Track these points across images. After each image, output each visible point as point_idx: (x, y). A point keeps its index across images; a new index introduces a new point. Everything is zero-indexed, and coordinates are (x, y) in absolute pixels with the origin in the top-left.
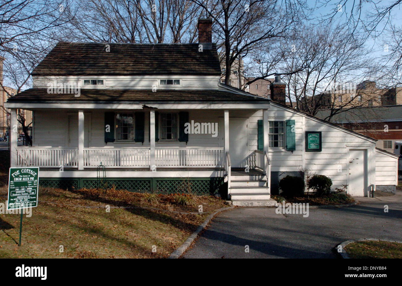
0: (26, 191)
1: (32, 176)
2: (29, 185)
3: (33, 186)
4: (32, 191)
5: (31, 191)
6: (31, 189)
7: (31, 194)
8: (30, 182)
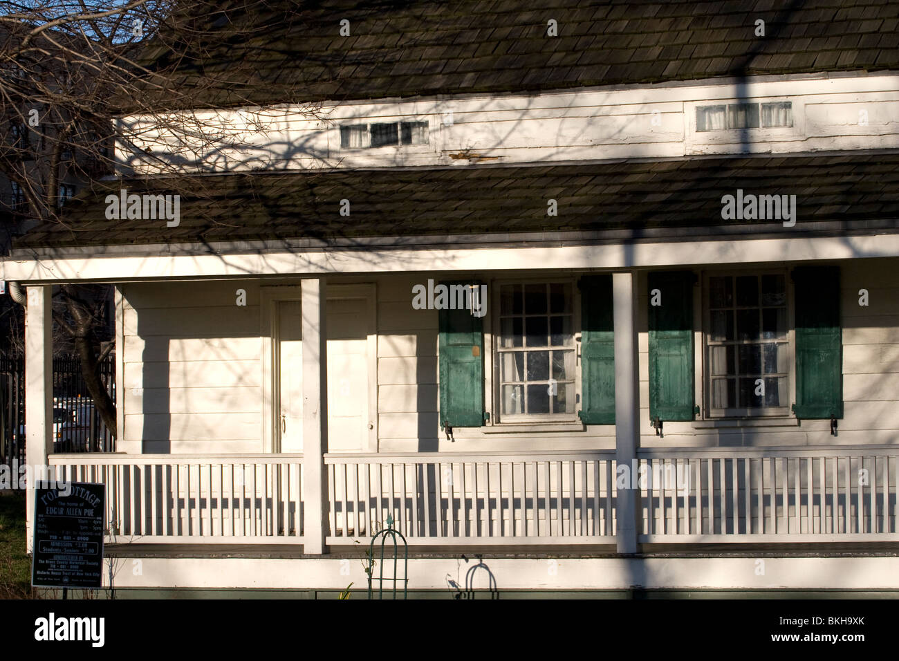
0: (74, 544)
1: (88, 506)
2: (82, 528)
3: (91, 534)
4: (90, 546)
5: (86, 545)
6: (87, 539)
7: (86, 553)
8: (83, 522)
